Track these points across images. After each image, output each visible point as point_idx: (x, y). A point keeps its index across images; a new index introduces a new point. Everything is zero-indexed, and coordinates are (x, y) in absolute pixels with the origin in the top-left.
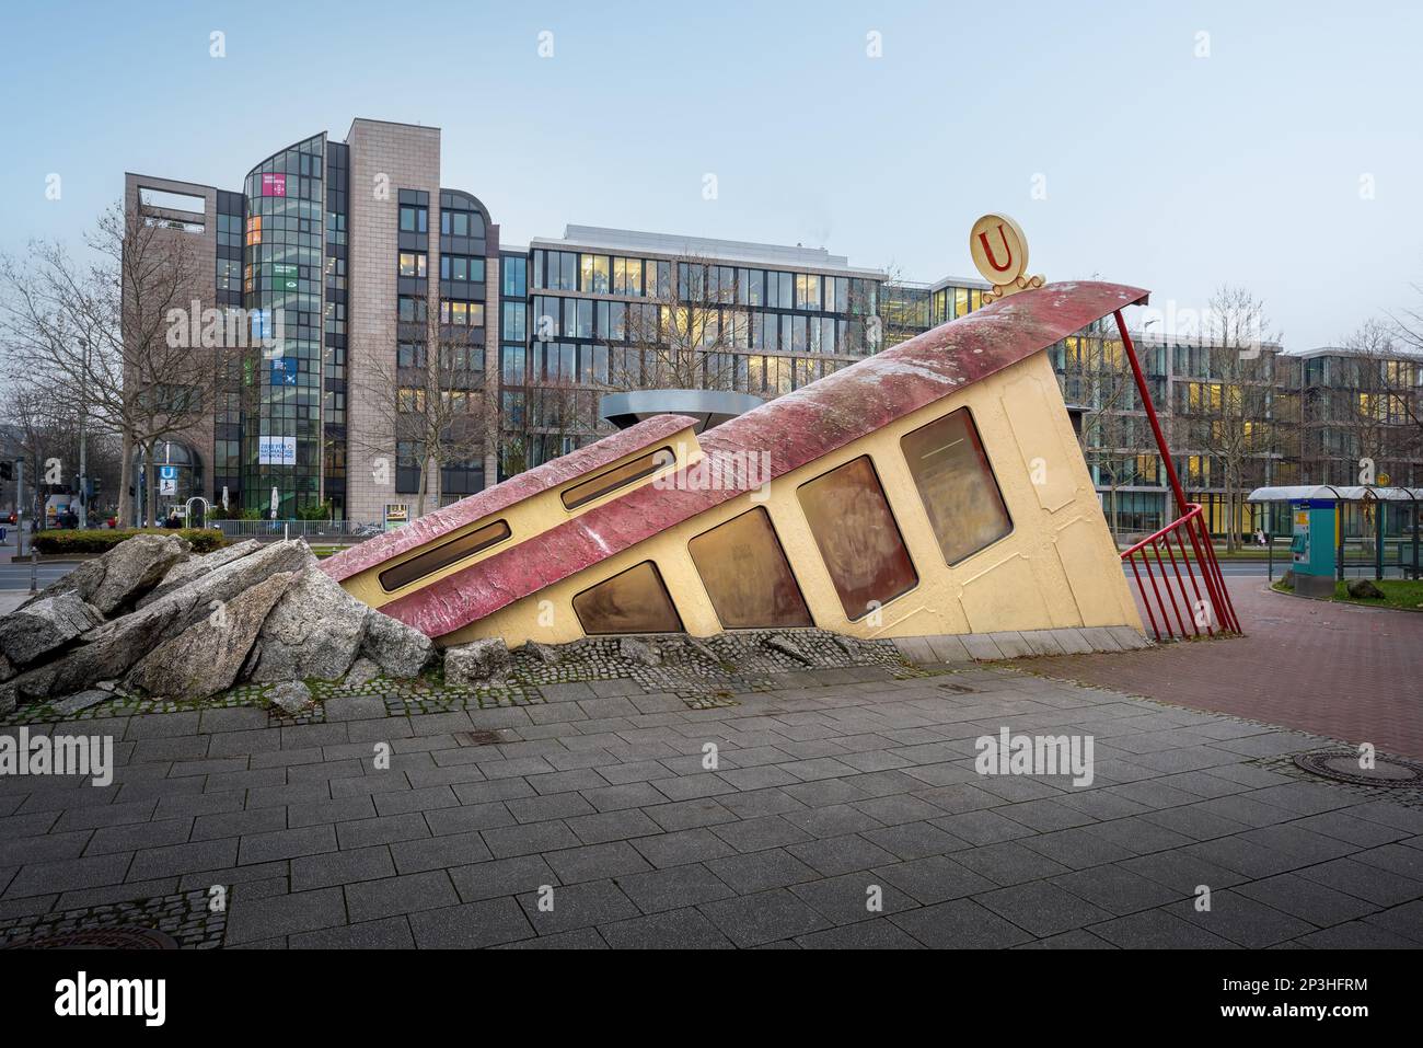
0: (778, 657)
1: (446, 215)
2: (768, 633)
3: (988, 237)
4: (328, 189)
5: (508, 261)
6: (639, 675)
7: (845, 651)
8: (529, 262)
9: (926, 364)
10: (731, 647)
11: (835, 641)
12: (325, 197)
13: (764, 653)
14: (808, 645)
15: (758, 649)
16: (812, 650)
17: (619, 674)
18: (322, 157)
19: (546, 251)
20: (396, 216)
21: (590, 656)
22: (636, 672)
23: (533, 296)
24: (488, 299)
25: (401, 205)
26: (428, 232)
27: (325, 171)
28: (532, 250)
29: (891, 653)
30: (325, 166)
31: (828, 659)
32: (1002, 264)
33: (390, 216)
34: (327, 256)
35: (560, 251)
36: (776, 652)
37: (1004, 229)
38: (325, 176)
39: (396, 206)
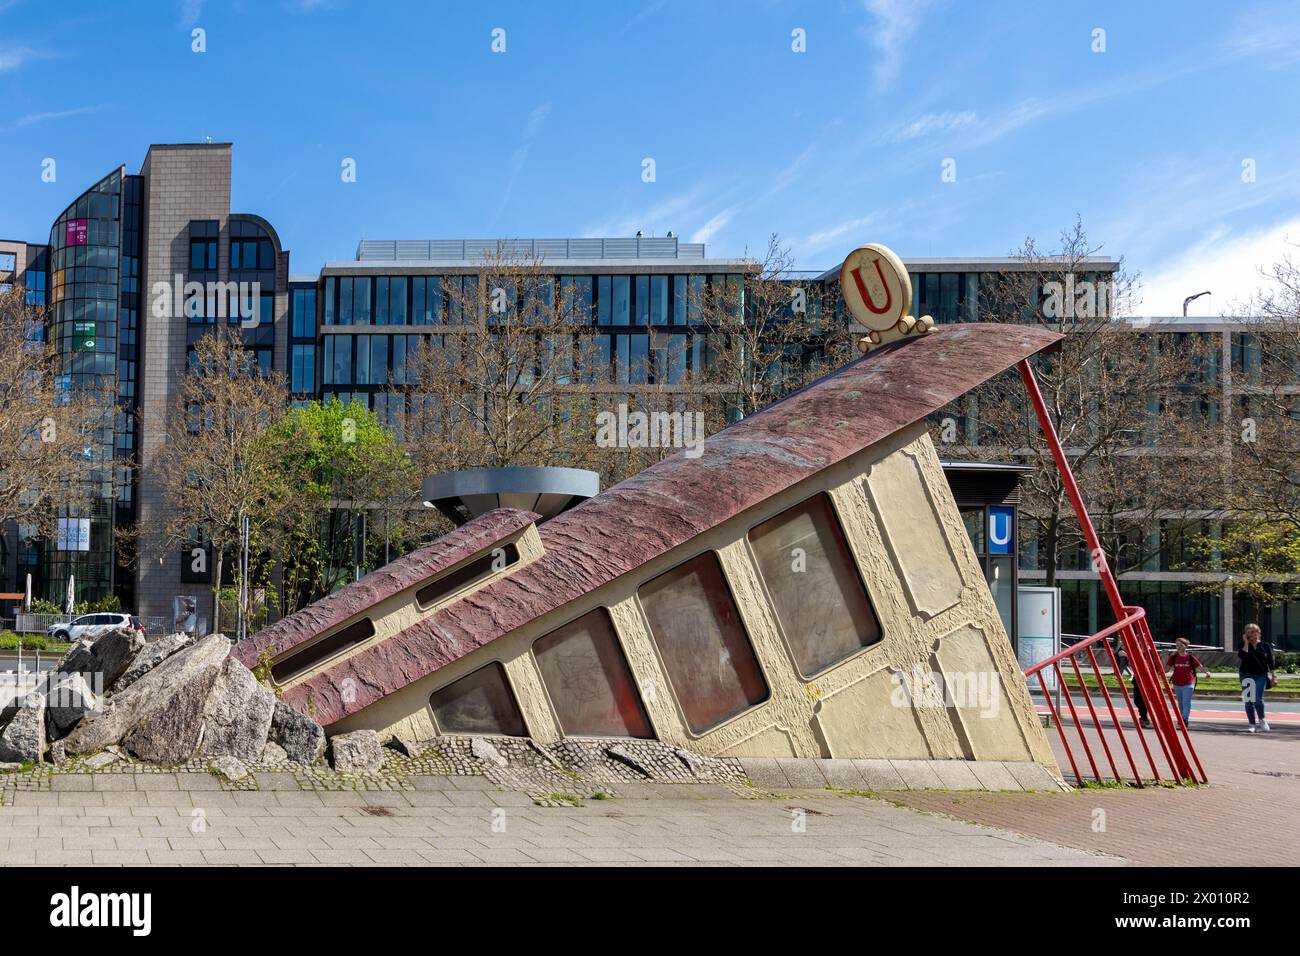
0: (618, 767)
1: (236, 246)
2: (609, 742)
3: (862, 273)
4: (124, 230)
5: (298, 294)
6: (491, 774)
7: (688, 766)
8: (320, 292)
9: (781, 442)
10: (572, 754)
11: (677, 755)
12: (121, 240)
13: (604, 762)
14: (649, 757)
15: (598, 758)
16: (653, 763)
17: (473, 771)
18: (119, 195)
19: (338, 278)
20: (186, 254)
21: (446, 752)
22: (487, 771)
23: (324, 335)
24: (277, 344)
25: (193, 240)
26: (217, 269)
27: (122, 210)
28: (324, 279)
29: (737, 773)
30: (122, 203)
31: (669, 773)
32: (880, 305)
33: (182, 254)
34: (122, 307)
35: (353, 277)
36: (616, 762)
37: (882, 264)
38: (122, 216)
39: (187, 242)
